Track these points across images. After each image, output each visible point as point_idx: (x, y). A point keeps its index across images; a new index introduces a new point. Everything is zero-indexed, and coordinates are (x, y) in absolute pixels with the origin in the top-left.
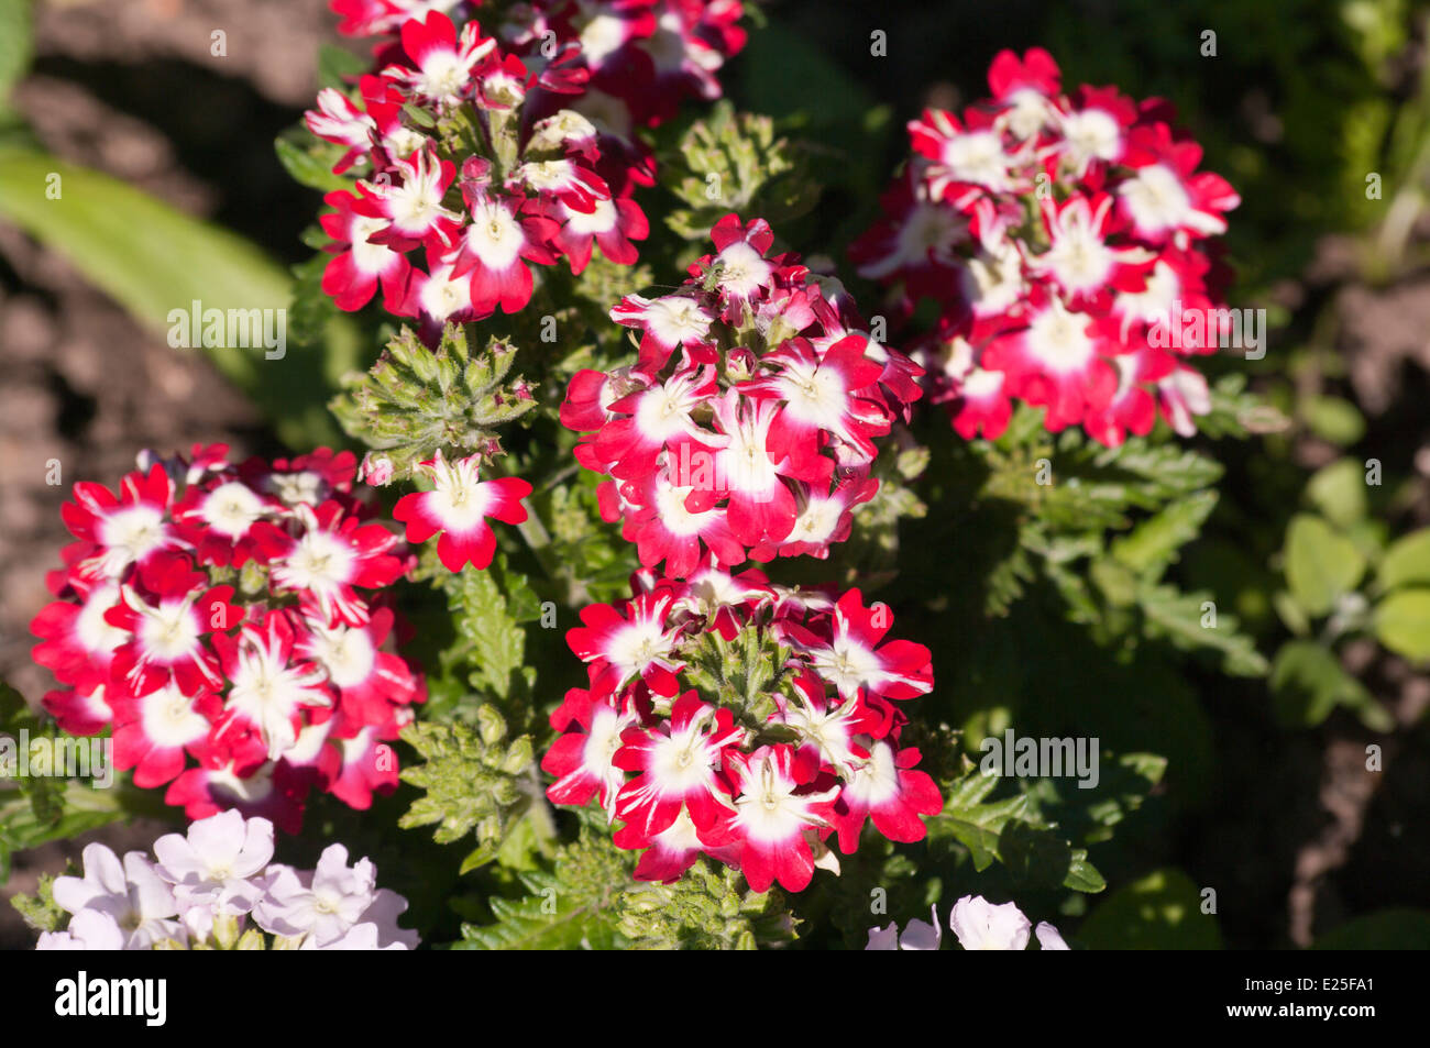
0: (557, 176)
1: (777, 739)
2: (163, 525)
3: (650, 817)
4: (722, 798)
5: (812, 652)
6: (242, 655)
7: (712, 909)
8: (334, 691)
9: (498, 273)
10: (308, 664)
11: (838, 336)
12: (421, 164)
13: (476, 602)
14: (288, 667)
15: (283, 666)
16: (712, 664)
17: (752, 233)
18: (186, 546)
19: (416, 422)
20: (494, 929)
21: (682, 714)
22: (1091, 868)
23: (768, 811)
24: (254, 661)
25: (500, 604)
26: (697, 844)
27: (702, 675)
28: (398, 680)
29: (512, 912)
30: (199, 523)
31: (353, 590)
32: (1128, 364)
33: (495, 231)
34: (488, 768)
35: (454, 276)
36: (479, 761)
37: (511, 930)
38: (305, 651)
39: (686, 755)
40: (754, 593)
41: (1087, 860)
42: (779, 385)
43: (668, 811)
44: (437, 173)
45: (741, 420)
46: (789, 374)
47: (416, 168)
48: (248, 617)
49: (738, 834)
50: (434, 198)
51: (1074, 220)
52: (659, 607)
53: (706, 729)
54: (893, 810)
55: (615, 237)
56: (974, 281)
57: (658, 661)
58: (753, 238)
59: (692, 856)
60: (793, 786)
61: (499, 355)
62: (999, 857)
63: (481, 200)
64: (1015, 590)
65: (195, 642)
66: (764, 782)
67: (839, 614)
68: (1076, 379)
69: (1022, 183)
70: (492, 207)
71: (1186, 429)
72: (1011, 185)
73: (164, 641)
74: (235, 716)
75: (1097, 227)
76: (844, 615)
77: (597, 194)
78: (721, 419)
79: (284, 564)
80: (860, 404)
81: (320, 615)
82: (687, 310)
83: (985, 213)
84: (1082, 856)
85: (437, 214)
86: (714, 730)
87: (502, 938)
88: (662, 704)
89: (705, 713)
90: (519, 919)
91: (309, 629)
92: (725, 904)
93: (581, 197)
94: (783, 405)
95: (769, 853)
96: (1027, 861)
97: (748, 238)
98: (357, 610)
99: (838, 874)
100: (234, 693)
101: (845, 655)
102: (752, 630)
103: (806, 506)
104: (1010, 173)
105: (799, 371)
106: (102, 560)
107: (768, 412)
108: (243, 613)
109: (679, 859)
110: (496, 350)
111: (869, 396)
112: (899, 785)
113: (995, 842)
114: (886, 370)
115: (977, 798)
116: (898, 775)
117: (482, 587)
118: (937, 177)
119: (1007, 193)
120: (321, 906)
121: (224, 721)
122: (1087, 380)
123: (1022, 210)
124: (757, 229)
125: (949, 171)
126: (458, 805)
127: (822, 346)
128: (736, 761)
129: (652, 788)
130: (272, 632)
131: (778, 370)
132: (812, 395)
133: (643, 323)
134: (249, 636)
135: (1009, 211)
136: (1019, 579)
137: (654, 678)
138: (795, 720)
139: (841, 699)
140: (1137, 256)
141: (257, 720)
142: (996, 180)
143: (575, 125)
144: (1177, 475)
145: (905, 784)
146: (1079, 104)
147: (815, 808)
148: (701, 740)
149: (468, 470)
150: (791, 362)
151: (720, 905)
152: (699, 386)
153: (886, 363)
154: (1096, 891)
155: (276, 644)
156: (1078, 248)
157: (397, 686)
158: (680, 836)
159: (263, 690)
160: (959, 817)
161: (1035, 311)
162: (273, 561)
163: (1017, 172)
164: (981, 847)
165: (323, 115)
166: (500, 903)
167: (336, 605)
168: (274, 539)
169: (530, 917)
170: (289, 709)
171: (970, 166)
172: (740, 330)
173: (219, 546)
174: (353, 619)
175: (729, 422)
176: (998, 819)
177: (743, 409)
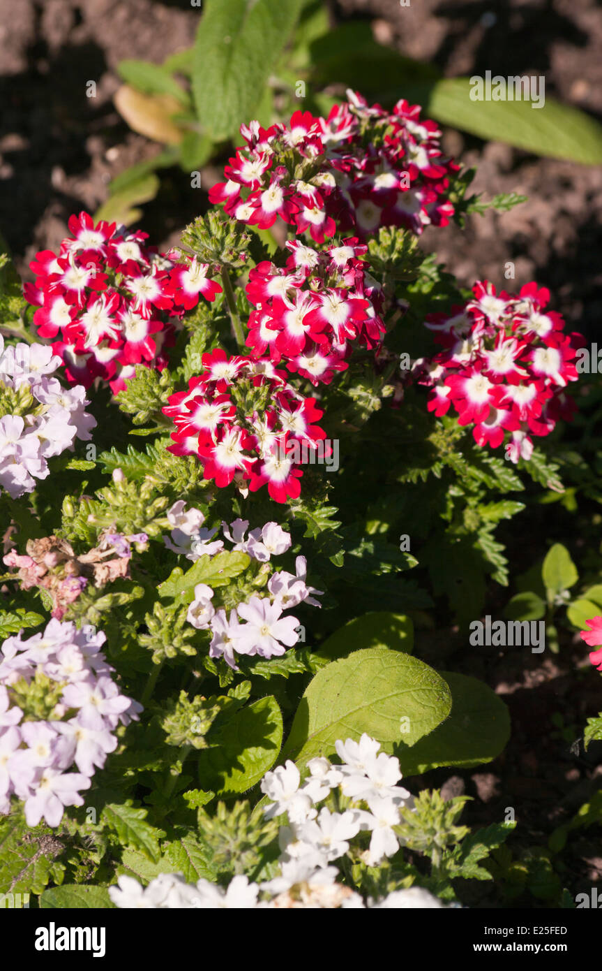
0: (307, 190)
1: (246, 428)
2: (103, 245)
3: (184, 429)
4: (214, 438)
5: (282, 409)
6: (96, 303)
7: (186, 475)
8: (122, 338)
9: (265, 213)
10: (118, 321)
11: (360, 297)
12: (263, 158)
13: (196, 340)
14: (109, 317)
15: (108, 315)
16: (244, 392)
17: (359, 248)
18: (105, 255)
19: (197, 243)
20: (124, 456)
21: (220, 400)
22: (342, 558)
23: (229, 454)
24: (99, 307)
25: (204, 346)
26: (196, 451)
27: (237, 392)
28: (150, 350)
29: (134, 454)
30: (114, 249)
31: (151, 305)
32: (501, 414)
33: (273, 196)
34: (154, 392)
35: (251, 206)
36: (152, 388)
37: (129, 460)
38: (120, 316)
39: (211, 415)
40: (278, 378)
41: (344, 555)
42: (325, 299)
43: (192, 431)
44: (266, 164)
45: (303, 304)
46: (331, 297)
47: (261, 159)
48: (107, 291)
49: (213, 455)
50: (260, 173)
51: (509, 346)
52: (241, 362)
53: (224, 410)
54: (278, 486)
55: (318, 228)
56: (462, 347)
57: (226, 379)
58: (357, 249)
59: (192, 453)
60: (242, 449)
61: (243, 238)
62: (315, 538)
63: (275, 183)
64: (415, 480)
65: (83, 288)
66: (232, 441)
67: (303, 404)
68: (475, 407)
69: (502, 325)
70: (277, 188)
71: (514, 458)
72: (498, 323)
73: (73, 281)
74: (81, 323)
75: (516, 354)
76: (305, 406)
77: (317, 205)
78: (297, 300)
79: (131, 280)
80: (350, 325)
81: (134, 307)
82: (312, 255)
83: (480, 326)
84: (343, 552)
85: (256, 178)
86: (227, 412)
87: (124, 461)
88: (217, 393)
89: (228, 404)
90: (135, 458)
91: (127, 310)
92: (192, 477)
93: (310, 202)
94: (321, 306)
95: (219, 468)
96: (324, 544)
97: (355, 248)
98: (148, 313)
99: (245, 498)
100: (85, 315)
101: (295, 419)
102: (267, 388)
103: (313, 356)
104: (501, 319)
105: (336, 298)
106: (73, 242)
107: (314, 306)
108: (106, 288)
109: (187, 452)
110: (243, 236)
111: (356, 324)
112: (286, 480)
113: (318, 532)
114: (371, 320)
115: (324, 516)
116: (288, 476)
117: (201, 336)
118: (473, 304)
119: (494, 325)
120: (61, 401)
121: (76, 323)
122: (479, 411)
123: (495, 333)
124: (362, 248)
125: (479, 304)
126: (135, 399)
127: (351, 297)
128: (226, 427)
129: (191, 419)
130: (112, 300)
131: (329, 293)
132: (334, 309)
133: (294, 251)
134: (103, 297)
135: (490, 331)
136: (419, 478)
137: (220, 384)
138: (257, 425)
139: (281, 430)
140: (523, 372)
141: (88, 330)
142: (493, 318)
143: (329, 180)
144: (507, 482)
145: (289, 481)
146: (543, 312)
147: (246, 463)
148: (220, 413)
149: (203, 270)
150: (335, 294)
151: (190, 476)
152: (297, 282)
153: (371, 318)
154: (337, 565)
155: (110, 305)
156: (504, 357)
157: (148, 353)
158: (192, 443)
159: (96, 320)
160: (314, 519)
161: (475, 372)
162: (129, 276)
163: (504, 320)
164: (312, 531)
165: (248, 129)
166: (132, 447)
167: (141, 306)
168: (135, 270)
169: (140, 460)
170: (101, 332)
171: (488, 309)
172: (331, 278)
173: (115, 261)
174: (144, 315)
175: (299, 304)
176: (325, 526)
177: (308, 300)
